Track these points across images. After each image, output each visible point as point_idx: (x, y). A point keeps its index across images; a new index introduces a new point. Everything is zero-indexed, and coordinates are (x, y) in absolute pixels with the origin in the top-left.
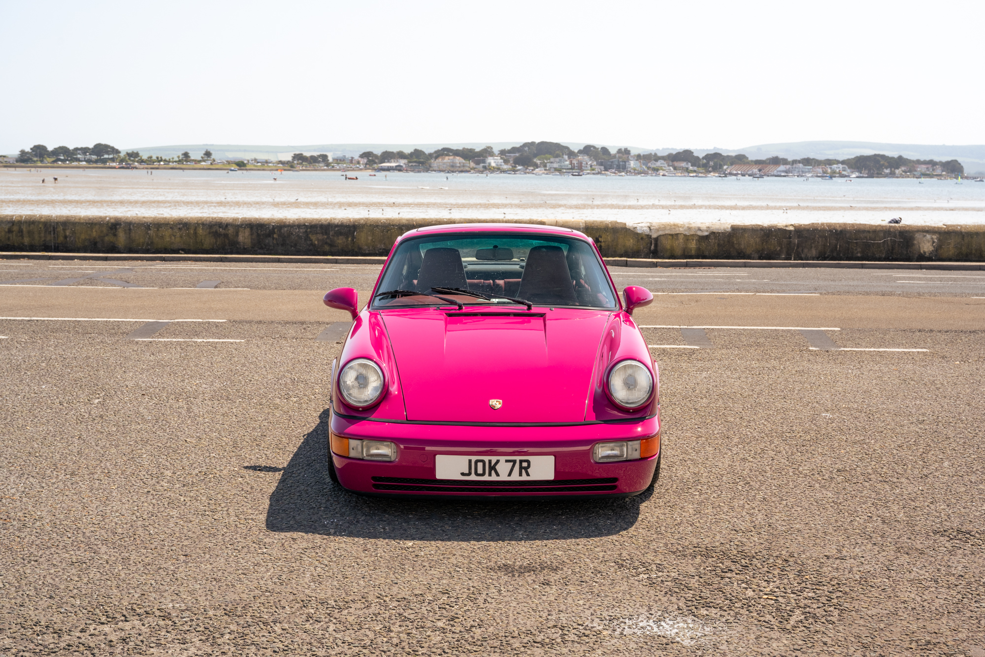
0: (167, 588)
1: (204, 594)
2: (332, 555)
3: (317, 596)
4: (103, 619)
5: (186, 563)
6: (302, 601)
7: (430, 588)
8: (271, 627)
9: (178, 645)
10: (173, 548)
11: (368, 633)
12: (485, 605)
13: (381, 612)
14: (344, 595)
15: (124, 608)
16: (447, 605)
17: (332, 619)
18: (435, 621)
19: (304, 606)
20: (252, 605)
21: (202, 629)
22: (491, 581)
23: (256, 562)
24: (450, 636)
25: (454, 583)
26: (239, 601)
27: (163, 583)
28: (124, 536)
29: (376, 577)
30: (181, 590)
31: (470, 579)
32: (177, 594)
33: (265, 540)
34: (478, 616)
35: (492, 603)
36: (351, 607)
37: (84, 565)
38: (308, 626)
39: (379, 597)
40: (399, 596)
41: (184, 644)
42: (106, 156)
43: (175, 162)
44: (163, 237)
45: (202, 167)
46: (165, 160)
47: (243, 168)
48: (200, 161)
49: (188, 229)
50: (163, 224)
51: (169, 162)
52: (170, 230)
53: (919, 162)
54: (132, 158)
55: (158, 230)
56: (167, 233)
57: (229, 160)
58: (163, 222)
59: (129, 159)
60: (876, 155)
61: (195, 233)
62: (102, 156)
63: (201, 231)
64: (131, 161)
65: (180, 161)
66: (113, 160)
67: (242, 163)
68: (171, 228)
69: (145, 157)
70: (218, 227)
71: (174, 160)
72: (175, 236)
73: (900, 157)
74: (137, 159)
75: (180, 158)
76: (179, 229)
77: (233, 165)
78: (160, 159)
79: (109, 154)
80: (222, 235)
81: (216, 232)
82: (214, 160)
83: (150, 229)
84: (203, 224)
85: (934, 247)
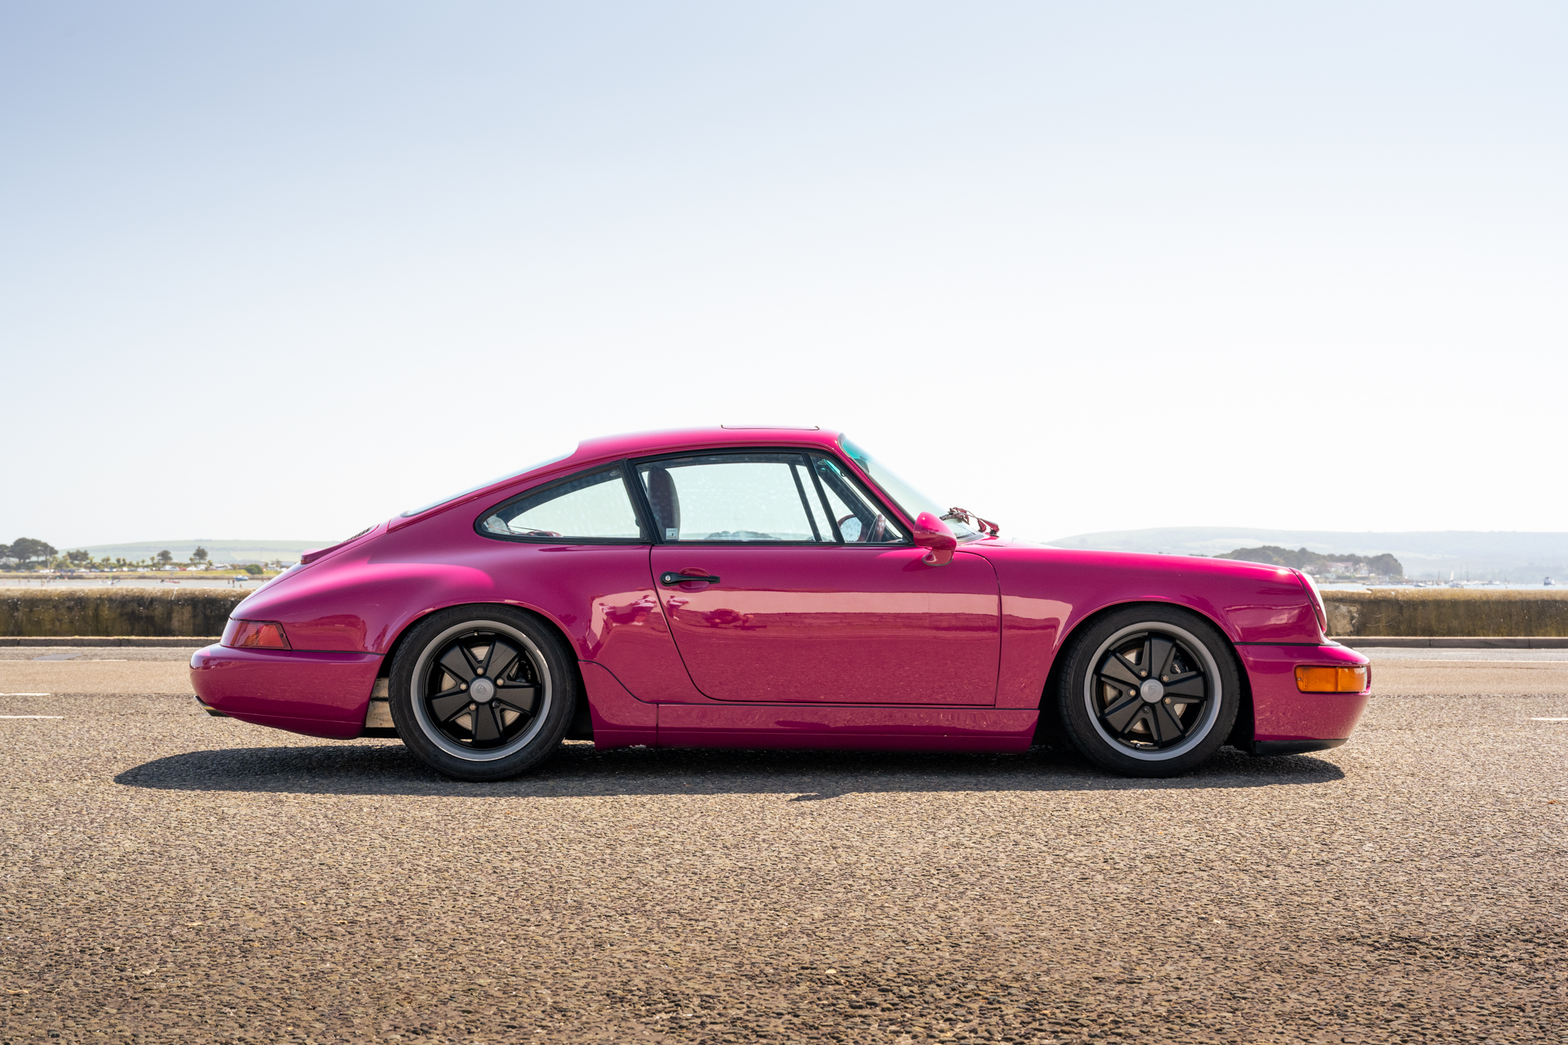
42: (34, 559)
43: (147, 566)
44: (39, 623)
45: (190, 575)
46: (130, 565)
47: (256, 576)
48: (187, 565)
49: (83, 608)
50: (41, 600)
51: (138, 567)
52: (52, 611)
53: (1332, 558)
54: (76, 562)
55: (31, 611)
56: (47, 615)
57: (236, 563)
58: (40, 596)
59: (72, 563)
60: (1264, 548)
61: (96, 616)
62: (29, 558)
63: (105, 612)
64: (75, 565)
65: (154, 565)
66: (44, 564)
67: (257, 567)
68: (54, 607)
69: (97, 560)
70: (135, 605)
71: (145, 564)
72: (60, 621)
73: (1303, 551)
74: (84, 563)
75: (156, 561)
76: (69, 608)
77: (243, 571)
78: (122, 562)
79: (38, 556)
80: (142, 618)
81: (133, 612)
82: (211, 564)
83: (17, 610)
84: (110, 600)
85: (1353, 626)
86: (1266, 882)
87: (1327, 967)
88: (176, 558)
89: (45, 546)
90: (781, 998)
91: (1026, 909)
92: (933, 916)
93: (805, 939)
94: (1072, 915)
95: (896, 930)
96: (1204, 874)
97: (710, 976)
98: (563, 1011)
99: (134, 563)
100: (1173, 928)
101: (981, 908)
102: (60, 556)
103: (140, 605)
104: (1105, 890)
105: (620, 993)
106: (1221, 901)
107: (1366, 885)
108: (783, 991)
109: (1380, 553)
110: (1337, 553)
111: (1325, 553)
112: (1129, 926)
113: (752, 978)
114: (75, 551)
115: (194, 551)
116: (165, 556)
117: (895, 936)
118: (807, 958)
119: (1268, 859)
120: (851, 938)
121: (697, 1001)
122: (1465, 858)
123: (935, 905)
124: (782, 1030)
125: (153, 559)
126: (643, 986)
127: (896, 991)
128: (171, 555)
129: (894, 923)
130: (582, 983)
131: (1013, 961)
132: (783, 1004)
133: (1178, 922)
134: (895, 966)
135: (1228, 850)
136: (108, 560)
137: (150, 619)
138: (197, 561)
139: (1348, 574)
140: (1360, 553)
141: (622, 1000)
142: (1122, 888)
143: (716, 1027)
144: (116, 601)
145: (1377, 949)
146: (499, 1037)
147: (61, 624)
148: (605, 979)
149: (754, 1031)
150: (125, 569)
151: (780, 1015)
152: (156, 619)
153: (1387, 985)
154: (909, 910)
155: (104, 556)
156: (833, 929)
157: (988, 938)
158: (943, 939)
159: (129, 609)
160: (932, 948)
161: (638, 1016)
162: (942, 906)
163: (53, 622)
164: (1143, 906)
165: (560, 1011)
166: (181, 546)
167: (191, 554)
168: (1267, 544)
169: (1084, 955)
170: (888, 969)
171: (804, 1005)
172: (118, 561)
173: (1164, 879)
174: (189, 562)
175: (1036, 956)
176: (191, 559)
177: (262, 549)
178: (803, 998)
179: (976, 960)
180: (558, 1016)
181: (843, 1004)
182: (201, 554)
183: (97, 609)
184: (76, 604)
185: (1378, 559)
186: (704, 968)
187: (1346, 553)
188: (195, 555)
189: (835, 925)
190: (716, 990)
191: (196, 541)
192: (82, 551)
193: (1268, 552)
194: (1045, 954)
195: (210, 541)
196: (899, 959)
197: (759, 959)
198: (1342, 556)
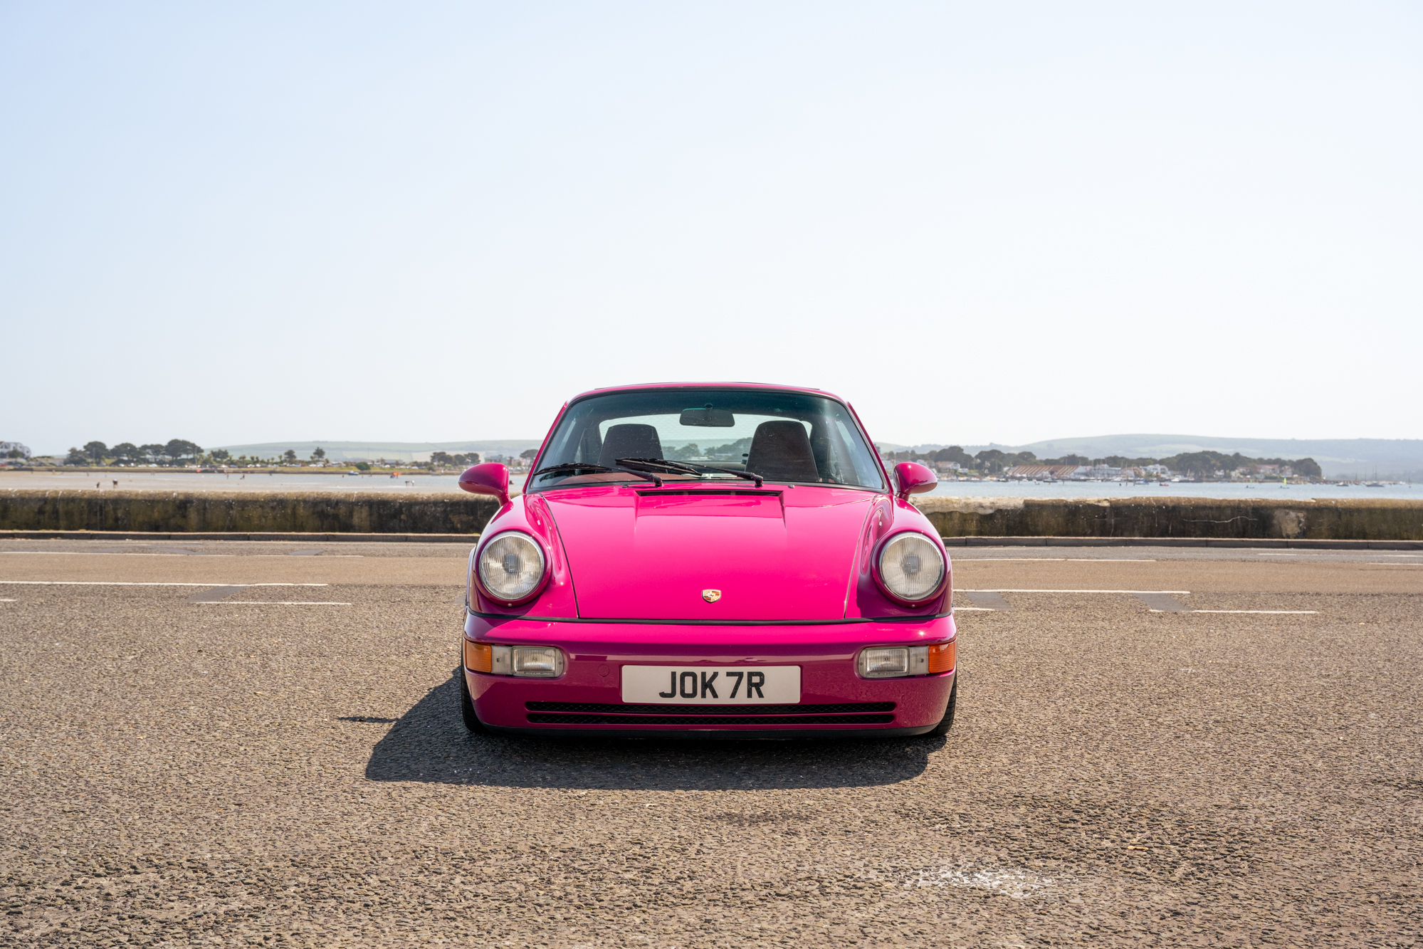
0: (205, 838)
1: (263, 843)
2: (463, 804)
3: (438, 846)
4: (101, 871)
5: (239, 812)
6: (414, 851)
7: (612, 838)
8: (363, 879)
9: (214, 898)
10: (221, 797)
11: (514, 884)
12: (699, 857)
13: (535, 863)
14: (479, 845)
15: (135, 859)
16: (639, 855)
17: (459, 870)
18: (620, 872)
19: (417, 857)
20: (336, 856)
21: (254, 880)
22: (706, 830)
23: (346, 811)
24: (645, 887)
25: (649, 832)
26: (316, 852)
27: (199, 832)
28: (148, 784)
29: (530, 826)
30: (226, 839)
31: (675, 829)
32: (219, 844)
33: (362, 789)
34: (688, 867)
35: (709, 854)
36: (490, 858)
37: (82, 815)
38: (421, 878)
39: (533, 848)
40: (565, 846)
41: (224, 897)
42: (184, 456)
43: (276, 463)
44: (249, 519)
45: (312, 470)
46: (263, 462)
47: (365, 471)
48: (309, 463)
49: (284, 508)
50: (250, 501)
51: (268, 463)
52: (260, 509)
53: (1261, 462)
54: (218, 459)
55: (243, 509)
56: (255, 513)
57: (347, 461)
58: (250, 499)
59: (215, 460)
60: (1204, 453)
61: (294, 514)
62: (180, 456)
63: (301, 511)
64: (218, 462)
65: (282, 462)
66: (193, 461)
67: (365, 464)
68: (261, 506)
69: (235, 458)
70: (324, 506)
71: (275, 461)
72: (266, 517)
73: (1237, 455)
74: (225, 460)
75: (283, 459)
76: (272, 507)
77: (353, 467)
78: (255, 460)
79: (188, 454)
80: (330, 516)
81: (323, 511)
82: (328, 462)
83: (232, 509)
84: (305, 501)
85: (1300, 528)
86: (1308, 740)
87: (1370, 800)
88: (300, 456)
89: (193, 446)
96: (1262, 735)
99: (266, 460)
102: (205, 454)
103: (328, 505)
106: (1280, 754)
109: (1302, 457)
110: (1266, 457)
111: (1255, 457)
114: (217, 450)
115: (314, 451)
116: (290, 454)
123: (1082, 755)
125: (280, 457)
128: (295, 454)
135: (1272, 717)
136: (244, 458)
137: (336, 517)
138: (317, 459)
139: (1274, 475)
140: (1285, 457)
144: (309, 502)
145: (1401, 789)
147: (266, 520)
150: (258, 465)
152: (341, 517)
153: (1415, 813)
155: (241, 454)
159: (319, 509)
163: (260, 518)
166: (304, 446)
167: (311, 453)
168: (1206, 449)
172: (252, 458)
174: (310, 460)
176: (312, 457)
177: (369, 449)
182: (319, 453)
183: (294, 508)
184: (278, 504)
185: (1300, 462)
187: (1273, 457)
188: (315, 453)
191: (314, 442)
192: (223, 450)
193: (1207, 456)
195: (326, 442)
198: (1270, 460)
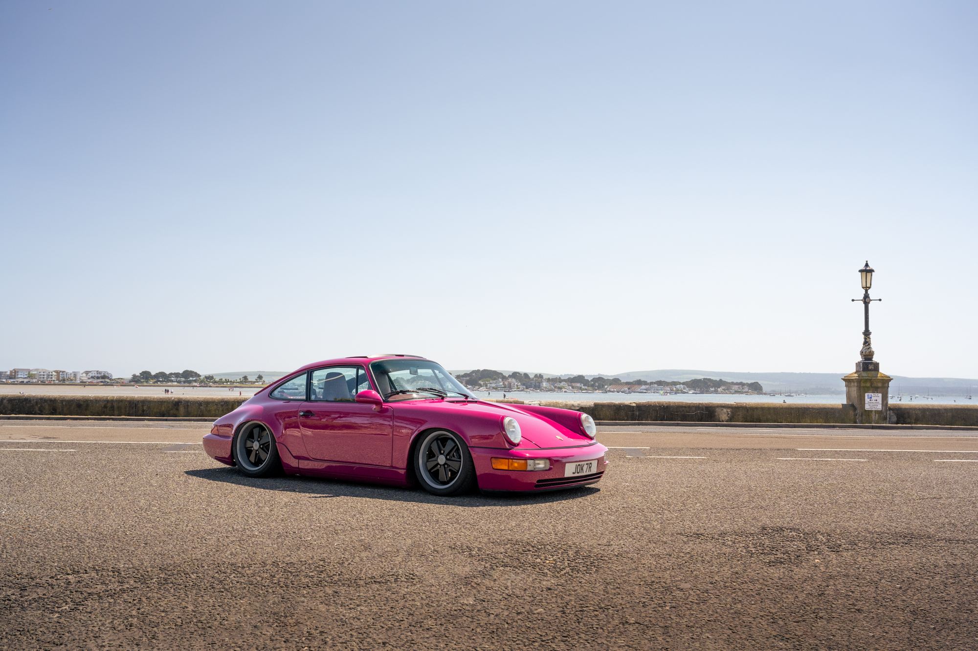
42: (191, 379)
43: (238, 382)
45: (256, 386)
53: (733, 383)
54: (208, 380)
62: (189, 378)
64: (208, 382)
69: (217, 379)
73: (721, 379)
74: (212, 381)
79: (193, 378)
82: (264, 381)
85: (728, 417)
86: (660, 516)
88: (250, 379)
90: (502, 548)
91: (580, 524)
92: (550, 525)
93: (509, 532)
94: (595, 526)
95: (538, 529)
96: (640, 513)
97: (480, 542)
98: (437, 551)
100: (625, 530)
101: (566, 523)
102: (202, 378)
104: (607, 518)
105: (453, 546)
106: (643, 522)
107: (692, 518)
108: (503, 546)
109: (754, 381)
111: (730, 381)
112: (612, 529)
113: (493, 543)
116: (245, 378)
117: (538, 531)
118: (510, 537)
119: (663, 509)
120: (524, 532)
121: (477, 549)
122: (729, 509)
123: (551, 522)
124: (502, 557)
125: (240, 379)
126: (460, 545)
127: (537, 547)
129: (538, 528)
130: (441, 544)
131: (574, 539)
132: (503, 550)
133: (628, 528)
134: (537, 540)
136: (222, 379)
138: (259, 380)
140: (746, 381)
141: (454, 548)
142: (613, 518)
143: (483, 556)
146: (419, 558)
148: (448, 543)
149: (494, 557)
151: (502, 553)
154: (542, 523)
155: (220, 378)
156: (518, 529)
157: (567, 532)
158: (553, 532)
160: (549, 535)
161: (459, 553)
162: (553, 522)
164: (618, 523)
165: (436, 551)
169: (596, 538)
170: (535, 541)
171: (508, 551)
172: (226, 380)
173: (627, 515)
175: (581, 538)
176: (256, 380)
178: (508, 548)
179: (562, 539)
180: (435, 552)
181: (520, 550)
185: (752, 384)
186: (478, 540)
187: (739, 381)
188: (258, 378)
189: (519, 528)
190: (482, 546)
193: (706, 381)
194: (584, 537)
196: (539, 538)
197: (495, 537)
198: (736, 382)
